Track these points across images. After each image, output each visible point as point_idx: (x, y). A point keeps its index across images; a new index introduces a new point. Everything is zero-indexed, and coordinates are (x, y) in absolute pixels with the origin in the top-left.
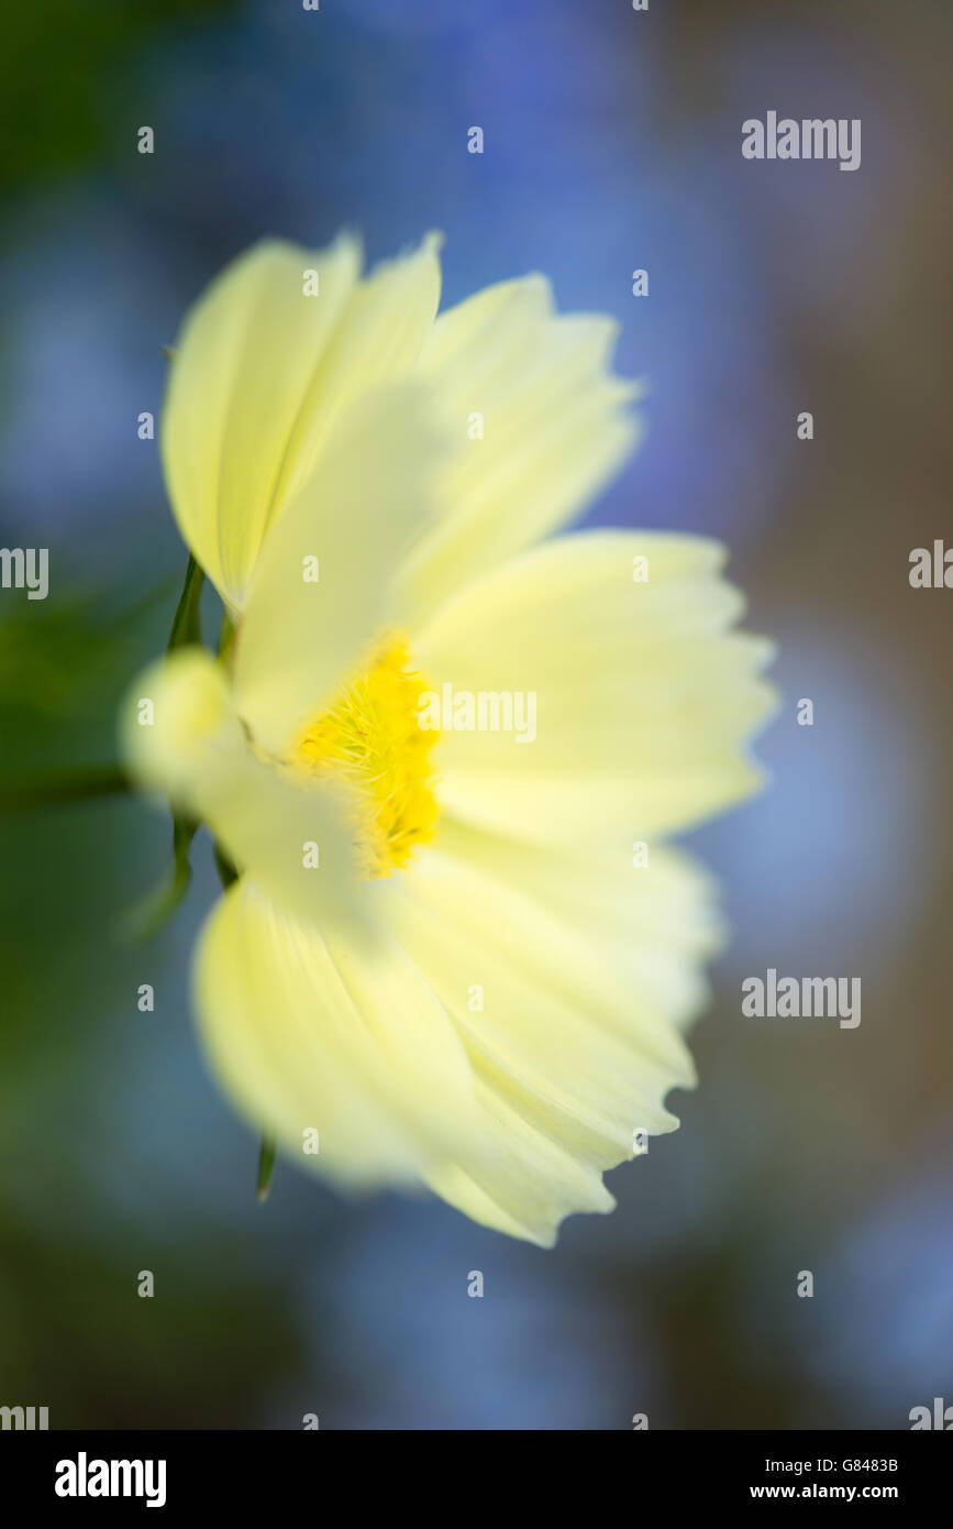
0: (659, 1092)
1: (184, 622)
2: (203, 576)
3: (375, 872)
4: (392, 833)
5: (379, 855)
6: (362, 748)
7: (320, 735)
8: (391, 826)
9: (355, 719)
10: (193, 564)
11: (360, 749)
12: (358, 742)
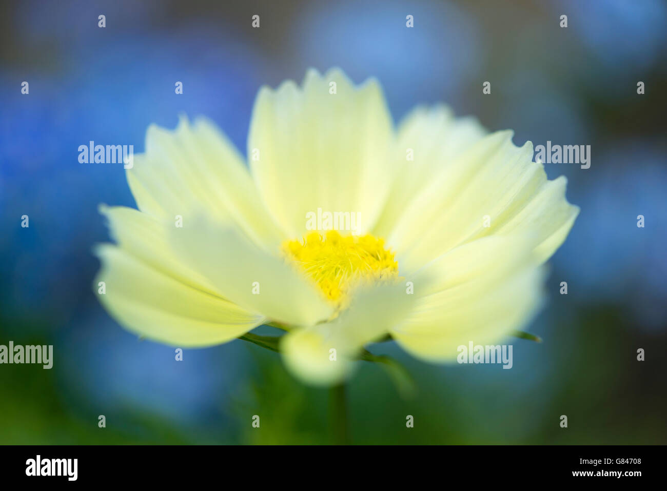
0: (513, 148)
1: (267, 344)
2: (249, 333)
3: (394, 269)
4: (378, 259)
5: (387, 267)
6: (336, 269)
7: (328, 287)
8: (375, 259)
9: (323, 270)
10: (243, 338)
11: (337, 269)
12: (334, 271)
